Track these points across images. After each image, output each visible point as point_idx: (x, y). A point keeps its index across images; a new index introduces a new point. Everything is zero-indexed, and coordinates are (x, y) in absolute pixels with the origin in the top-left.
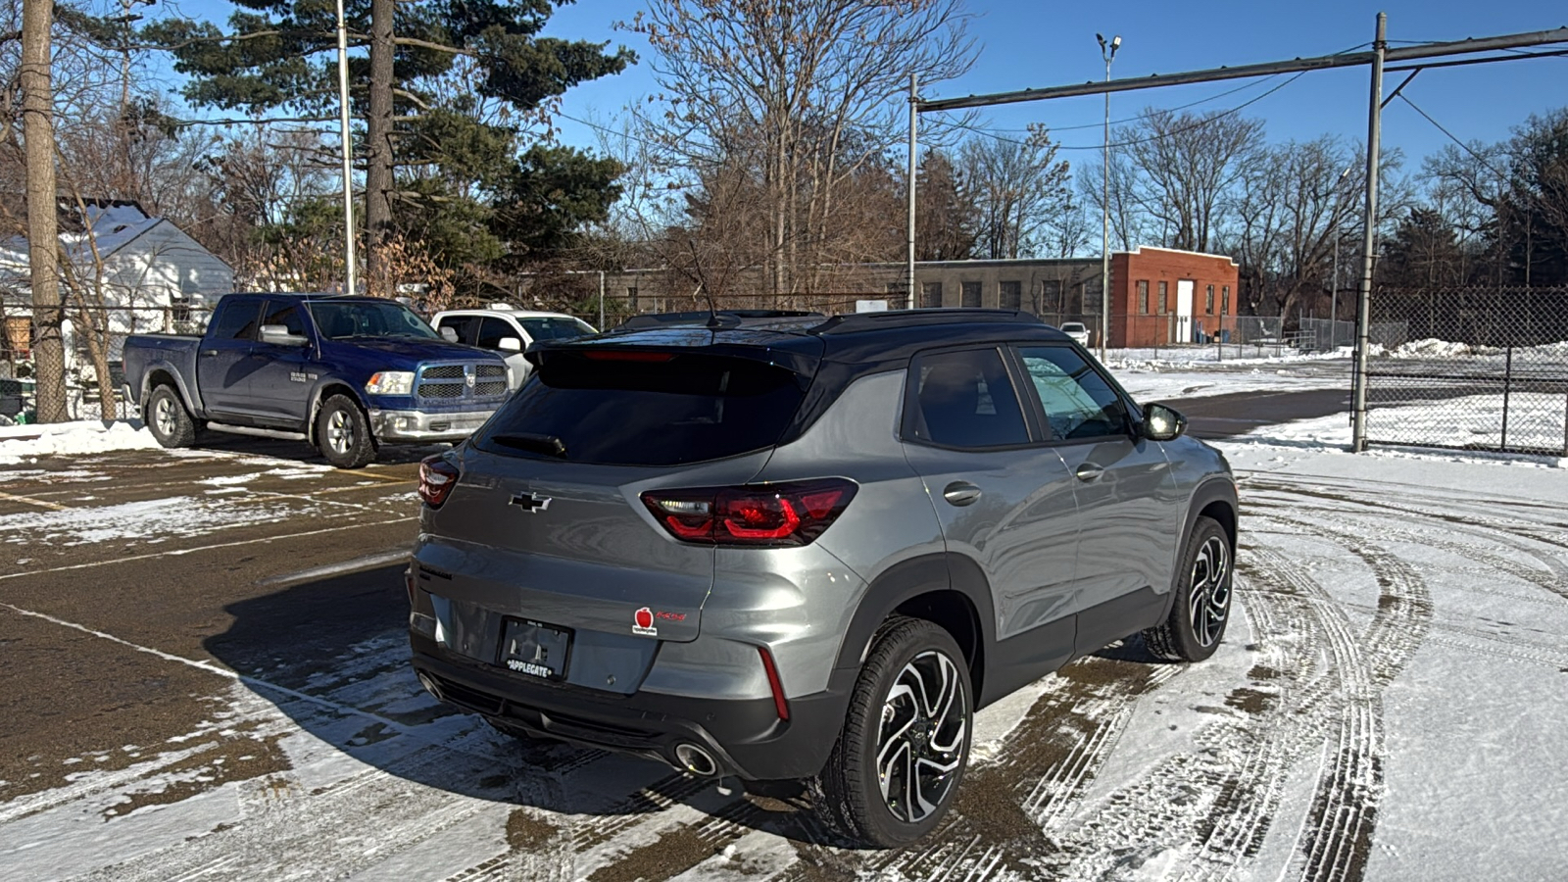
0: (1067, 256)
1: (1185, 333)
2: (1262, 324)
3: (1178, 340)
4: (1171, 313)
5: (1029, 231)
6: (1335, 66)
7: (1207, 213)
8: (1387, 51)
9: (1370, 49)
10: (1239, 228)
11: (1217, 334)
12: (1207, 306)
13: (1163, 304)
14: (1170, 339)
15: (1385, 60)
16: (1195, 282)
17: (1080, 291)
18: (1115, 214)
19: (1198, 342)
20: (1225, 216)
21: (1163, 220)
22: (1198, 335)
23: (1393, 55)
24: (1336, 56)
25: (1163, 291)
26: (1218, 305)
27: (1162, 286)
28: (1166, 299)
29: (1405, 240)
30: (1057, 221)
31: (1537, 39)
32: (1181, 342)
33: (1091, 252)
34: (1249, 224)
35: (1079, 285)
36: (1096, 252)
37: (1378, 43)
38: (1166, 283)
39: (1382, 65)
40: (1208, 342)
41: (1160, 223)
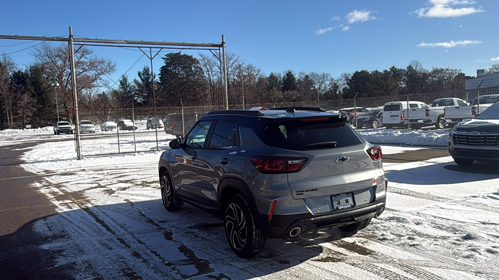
6: (57, 40)
8: (74, 39)
9: (68, 37)
15: (73, 41)
23: (75, 40)
24: (56, 37)
31: (114, 42)
37: (70, 36)
39: (73, 43)
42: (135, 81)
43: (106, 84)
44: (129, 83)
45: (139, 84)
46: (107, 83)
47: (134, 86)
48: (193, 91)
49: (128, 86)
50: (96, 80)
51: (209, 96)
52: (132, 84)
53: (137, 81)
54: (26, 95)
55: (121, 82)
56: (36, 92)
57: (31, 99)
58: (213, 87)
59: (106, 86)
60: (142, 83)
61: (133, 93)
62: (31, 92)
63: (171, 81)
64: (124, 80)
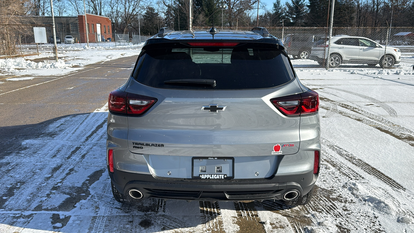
0: (61, 16)
1: (100, 39)
2: (118, 36)
3: (98, 41)
4: (95, 33)
5: (47, 8)
7: (101, 5)
10: (110, 9)
11: (108, 39)
12: (105, 31)
13: (93, 30)
14: (96, 41)
16: (101, 24)
17: (69, 26)
18: (74, 4)
19: (103, 41)
20: (105, 6)
21: (88, 6)
22: (103, 39)
25: (93, 27)
26: (107, 31)
27: (92, 25)
28: (94, 29)
29: (147, 15)
30: (56, 5)
32: (99, 41)
33: (68, 15)
34: (112, 9)
35: (69, 24)
36: (70, 15)
38: (93, 24)
40: (106, 41)
41: (87, 7)
42: (287, 4)
43: (263, 7)
44: (281, 5)
45: (289, 7)
46: (265, 5)
47: (285, 8)
48: (339, 14)
49: (280, 8)
50: (256, 3)
51: (355, 20)
52: (284, 7)
53: (288, 4)
54: (202, 15)
55: (275, 4)
56: (209, 13)
57: (205, 18)
58: (360, 11)
59: (263, 8)
60: (293, 5)
61: (284, 14)
62: (205, 12)
63: (319, 4)
64: (277, 3)
